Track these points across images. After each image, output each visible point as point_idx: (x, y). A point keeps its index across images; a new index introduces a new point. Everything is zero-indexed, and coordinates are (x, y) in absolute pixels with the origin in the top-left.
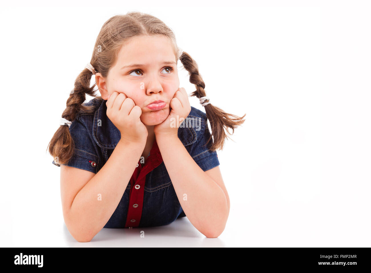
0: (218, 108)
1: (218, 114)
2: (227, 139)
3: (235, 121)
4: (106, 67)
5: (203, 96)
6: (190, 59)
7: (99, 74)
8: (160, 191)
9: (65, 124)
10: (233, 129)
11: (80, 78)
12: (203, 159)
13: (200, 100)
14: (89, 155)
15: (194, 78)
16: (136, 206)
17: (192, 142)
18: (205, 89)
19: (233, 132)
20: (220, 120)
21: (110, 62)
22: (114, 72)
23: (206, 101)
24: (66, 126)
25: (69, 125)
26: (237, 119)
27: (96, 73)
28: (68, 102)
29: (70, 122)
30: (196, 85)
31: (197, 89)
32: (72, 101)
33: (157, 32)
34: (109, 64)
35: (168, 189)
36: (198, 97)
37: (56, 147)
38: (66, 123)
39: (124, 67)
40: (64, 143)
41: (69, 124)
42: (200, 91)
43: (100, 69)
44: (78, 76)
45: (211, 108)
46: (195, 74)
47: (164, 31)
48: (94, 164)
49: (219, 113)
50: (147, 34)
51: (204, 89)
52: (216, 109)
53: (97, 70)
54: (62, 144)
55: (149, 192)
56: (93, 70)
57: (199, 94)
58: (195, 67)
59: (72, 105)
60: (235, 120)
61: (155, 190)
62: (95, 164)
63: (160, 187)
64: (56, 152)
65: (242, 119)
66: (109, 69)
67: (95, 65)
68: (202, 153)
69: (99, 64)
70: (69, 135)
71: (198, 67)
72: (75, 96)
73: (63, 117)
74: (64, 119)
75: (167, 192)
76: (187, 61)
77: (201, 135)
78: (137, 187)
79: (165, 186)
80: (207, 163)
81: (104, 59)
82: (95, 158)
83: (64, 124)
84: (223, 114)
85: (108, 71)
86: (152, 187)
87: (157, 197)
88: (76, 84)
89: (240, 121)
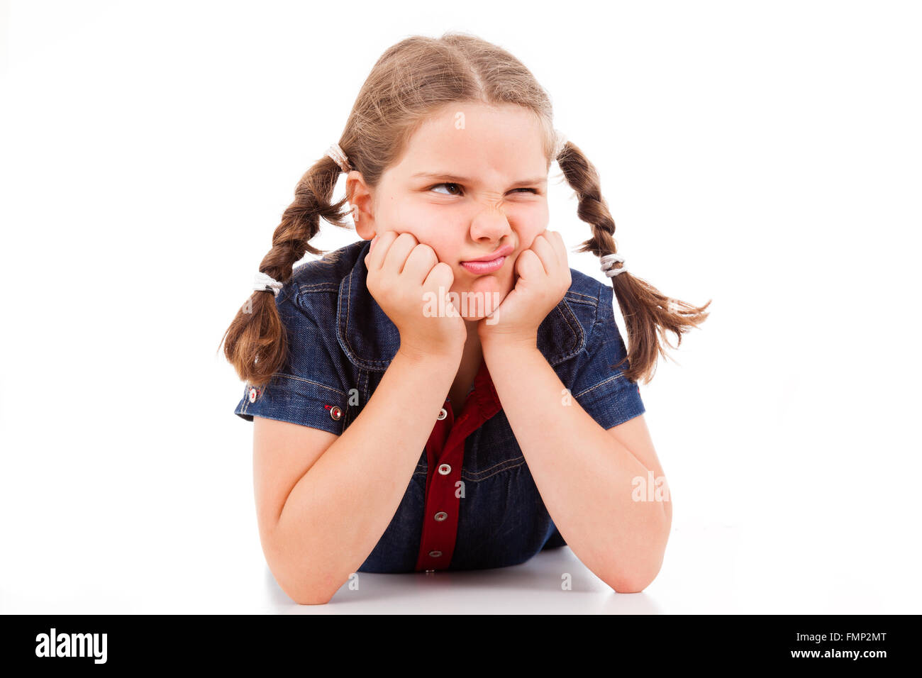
0: (644, 283)
1: (645, 299)
2: (664, 358)
3: (684, 316)
4: (377, 162)
5: (610, 253)
6: (581, 161)
7: (356, 175)
8: (498, 477)
9: (267, 287)
10: (679, 335)
11: (311, 179)
12: (603, 398)
13: (603, 262)
14: (325, 390)
15: (590, 207)
16: (441, 517)
17: (573, 352)
18: (615, 236)
19: (679, 344)
20: (650, 313)
21: (387, 154)
22: (394, 180)
23: (617, 264)
24: (268, 292)
25: (277, 291)
26: (691, 313)
27: (350, 169)
28: (277, 234)
29: (280, 284)
30: (594, 226)
31: (596, 235)
32: (286, 234)
33: (511, 99)
34: (384, 158)
35: (519, 473)
36: (597, 253)
37: (243, 343)
38: (270, 285)
39: (420, 175)
40: (263, 334)
41: (275, 287)
42: (603, 240)
43: (360, 162)
44: (307, 172)
45: (627, 282)
46: (593, 198)
47: (528, 98)
48: (336, 412)
49: (648, 294)
50: (487, 101)
51: (612, 235)
52: (639, 286)
53: (352, 164)
54: (258, 337)
55: (472, 482)
56: (344, 163)
57: (600, 246)
58: (594, 181)
59: (288, 242)
60: (686, 313)
61: (487, 474)
62: (339, 414)
63: (499, 468)
64: (241, 354)
65: (702, 313)
66: (382, 169)
67: (350, 153)
68: (602, 383)
69: (361, 152)
70: (274, 316)
71: (599, 183)
72: (296, 222)
73: (263, 270)
74: (265, 276)
75: (517, 479)
76: (574, 166)
77: (598, 338)
78: (445, 469)
79: (510, 464)
80: (614, 408)
81: (374, 142)
82: (339, 398)
83: (263, 288)
84: (658, 300)
85: (380, 174)
86: (480, 468)
87: (492, 493)
88: (300, 191)
89: (697, 316)
